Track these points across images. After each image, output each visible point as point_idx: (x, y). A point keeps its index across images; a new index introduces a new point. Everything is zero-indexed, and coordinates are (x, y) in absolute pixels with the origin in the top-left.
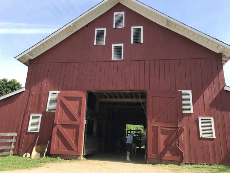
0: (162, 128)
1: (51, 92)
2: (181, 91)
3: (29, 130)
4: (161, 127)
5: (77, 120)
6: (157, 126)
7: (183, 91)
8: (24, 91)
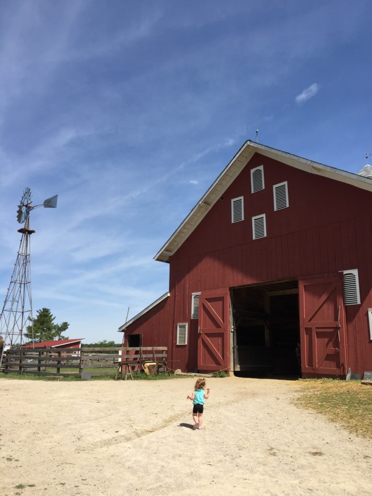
0: (317, 330)
1: (194, 294)
2: (343, 272)
3: (178, 344)
4: (316, 328)
5: (220, 327)
6: (311, 328)
7: (345, 272)
8: (168, 297)
